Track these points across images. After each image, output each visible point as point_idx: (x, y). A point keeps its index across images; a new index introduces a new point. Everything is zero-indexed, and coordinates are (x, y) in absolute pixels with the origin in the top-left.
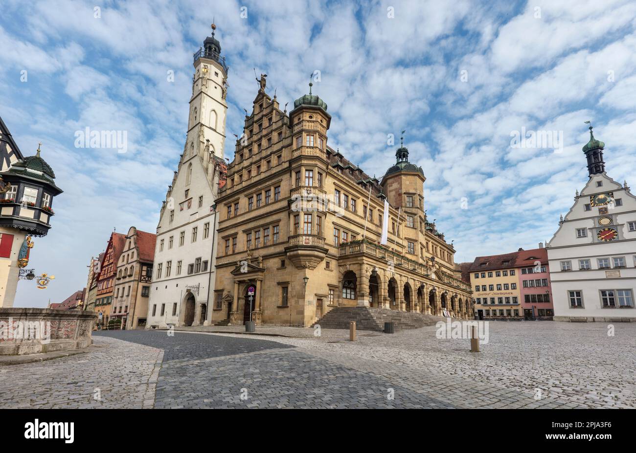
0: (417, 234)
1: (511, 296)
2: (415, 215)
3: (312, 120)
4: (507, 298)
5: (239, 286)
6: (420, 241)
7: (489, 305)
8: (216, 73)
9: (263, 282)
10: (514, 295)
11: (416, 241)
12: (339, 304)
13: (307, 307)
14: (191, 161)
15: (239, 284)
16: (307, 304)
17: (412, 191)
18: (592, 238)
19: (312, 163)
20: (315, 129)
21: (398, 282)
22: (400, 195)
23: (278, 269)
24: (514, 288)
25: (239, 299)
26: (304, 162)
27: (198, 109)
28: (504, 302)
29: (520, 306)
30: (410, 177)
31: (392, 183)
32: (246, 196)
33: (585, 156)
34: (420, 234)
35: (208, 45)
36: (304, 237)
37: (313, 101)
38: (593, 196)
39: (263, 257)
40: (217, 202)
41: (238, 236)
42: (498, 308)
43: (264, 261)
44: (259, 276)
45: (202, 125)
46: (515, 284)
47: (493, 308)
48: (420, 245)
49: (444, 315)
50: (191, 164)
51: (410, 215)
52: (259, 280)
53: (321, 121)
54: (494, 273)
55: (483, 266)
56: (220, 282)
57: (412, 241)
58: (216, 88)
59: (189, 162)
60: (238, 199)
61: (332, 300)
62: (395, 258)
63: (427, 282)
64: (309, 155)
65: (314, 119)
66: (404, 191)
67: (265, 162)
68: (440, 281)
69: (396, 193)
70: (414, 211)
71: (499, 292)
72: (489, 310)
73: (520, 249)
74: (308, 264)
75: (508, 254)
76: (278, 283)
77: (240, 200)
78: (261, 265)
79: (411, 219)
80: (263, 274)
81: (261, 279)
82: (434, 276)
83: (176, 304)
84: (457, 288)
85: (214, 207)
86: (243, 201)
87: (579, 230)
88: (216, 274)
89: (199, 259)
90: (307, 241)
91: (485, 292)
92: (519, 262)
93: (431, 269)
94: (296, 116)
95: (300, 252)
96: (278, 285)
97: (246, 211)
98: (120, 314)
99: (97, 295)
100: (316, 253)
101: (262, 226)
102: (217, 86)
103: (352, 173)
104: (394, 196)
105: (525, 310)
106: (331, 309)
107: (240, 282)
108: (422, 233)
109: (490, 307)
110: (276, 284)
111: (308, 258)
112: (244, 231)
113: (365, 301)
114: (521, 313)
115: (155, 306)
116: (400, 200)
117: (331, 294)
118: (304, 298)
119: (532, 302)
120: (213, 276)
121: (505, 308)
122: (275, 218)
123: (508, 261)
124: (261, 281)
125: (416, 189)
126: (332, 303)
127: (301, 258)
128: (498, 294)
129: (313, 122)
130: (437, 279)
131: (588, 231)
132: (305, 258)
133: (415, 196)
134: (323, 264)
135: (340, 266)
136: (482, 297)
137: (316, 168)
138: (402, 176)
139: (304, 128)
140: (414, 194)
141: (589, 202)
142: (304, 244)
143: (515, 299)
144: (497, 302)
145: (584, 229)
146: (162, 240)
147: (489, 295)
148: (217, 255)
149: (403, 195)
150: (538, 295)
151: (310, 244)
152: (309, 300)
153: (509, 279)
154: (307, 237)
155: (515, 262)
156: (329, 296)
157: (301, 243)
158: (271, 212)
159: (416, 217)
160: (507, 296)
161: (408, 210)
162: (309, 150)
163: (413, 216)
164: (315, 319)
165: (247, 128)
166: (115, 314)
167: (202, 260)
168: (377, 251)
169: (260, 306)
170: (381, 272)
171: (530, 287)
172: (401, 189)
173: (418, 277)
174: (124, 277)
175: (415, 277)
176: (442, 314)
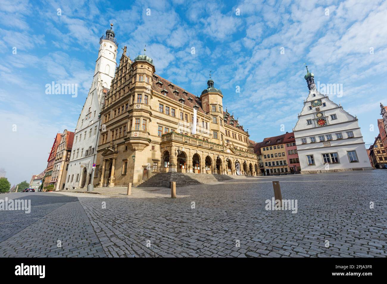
0: (218, 127)
1: (283, 160)
2: (217, 116)
3: (142, 68)
4: (281, 162)
5: (106, 163)
6: (220, 131)
7: (272, 166)
8: (110, 46)
9: (117, 160)
10: (284, 160)
11: (218, 131)
12: (161, 171)
13: (136, 174)
14: (93, 92)
15: (106, 162)
16: (136, 172)
17: (215, 103)
18: (314, 125)
19: (141, 90)
20: (144, 72)
21: (201, 156)
22: (208, 105)
23: (124, 152)
24: (284, 155)
25: (105, 170)
26: (137, 90)
27: (99, 65)
28: (279, 164)
29: (288, 166)
30: (214, 95)
31: (204, 99)
32: (113, 110)
33: (306, 81)
34: (220, 127)
35: (108, 33)
36: (134, 132)
37: (143, 58)
38: (312, 102)
39: (117, 145)
40: (101, 114)
41: (109, 133)
42: (276, 168)
43: (118, 147)
44: (114, 156)
45: (100, 73)
46: (284, 153)
47: (274, 168)
48: (220, 133)
49: (237, 174)
50: (93, 93)
51: (214, 116)
52: (114, 159)
53: (148, 68)
54: (273, 147)
55: (267, 143)
56: (99, 160)
57: (216, 131)
58: (110, 54)
59: (92, 93)
60: (110, 112)
61: (156, 169)
62: (197, 141)
63: (224, 155)
64: (140, 86)
65: (143, 67)
66: (210, 103)
67: (123, 91)
68: (233, 154)
69: (206, 104)
70: (216, 114)
71: (276, 158)
72: (272, 169)
73: (287, 133)
74: (136, 148)
75: (280, 136)
76: (123, 160)
77: (111, 112)
78: (116, 149)
79: (215, 118)
80: (117, 155)
81: (115, 158)
82: (229, 151)
83: (78, 174)
84: (247, 157)
85: (100, 117)
86: (112, 113)
87: (308, 121)
88: (97, 155)
89: (90, 147)
90: (136, 134)
91: (269, 159)
92: (285, 140)
93: (226, 147)
94: (135, 66)
95: (131, 141)
96: (123, 161)
97: (113, 118)
98: (54, 181)
99: (47, 170)
100: (141, 141)
101: (119, 126)
102: (110, 52)
103: (178, 94)
104: (206, 106)
105: (290, 168)
106: (154, 174)
107: (106, 160)
108: (222, 126)
109: (273, 167)
110: (122, 161)
111: (137, 144)
112: (111, 130)
113: (172, 169)
114: (289, 170)
115: (69, 176)
116: (208, 108)
117: (155, 166)
118: (134, 169)
119: (294, 163)
120: (96, 156)
121: (280, 168)
122: (124, 121)
123: (280, 140)
124: (116, 159)
125: (217, 102)
126: (156, 171)
127: (132, 145)
128: (276, 159)
129: (143, 69)
130: (231, 153)
131: (312, 121)
132: (135, 145)
133: (217, 105)
134: (150, 147)
135: (162, 148)
136: (268, 162)
137: (143, 93)
138: (209, 95)
139: (138, 72)
140: (216, 104)
141: (310, 105)
142: (134, 136)
143: (285, 161)
144: (276, 164)
145: (310, 120)
146: (77, 137)
147: (271, 160)
148: (99, 144)
149: (210, 105)
150: (296, 159)
151: (138, 136)
152: (138, 170)
153: (281, 150)
154: (136, 132)
155: (283, 140)
156: (154, 167)
157: (132, 136)
158: (122, 118)
159: (217, 117)
160: (281, 160)
161: (213, 114)
162: (140, 83)
163: (216, 117)
164: (142, 181)
165: (116, 73)
166: (52, 182)
167: (92, 148)
168: (184, 138)
169: (114, 174)
170: (187, 151)
171: (292, 154)
172: (209, 102)
173: (216, 152)
174: (58, 159)
175: (214, 152)
176: (236, 174)
